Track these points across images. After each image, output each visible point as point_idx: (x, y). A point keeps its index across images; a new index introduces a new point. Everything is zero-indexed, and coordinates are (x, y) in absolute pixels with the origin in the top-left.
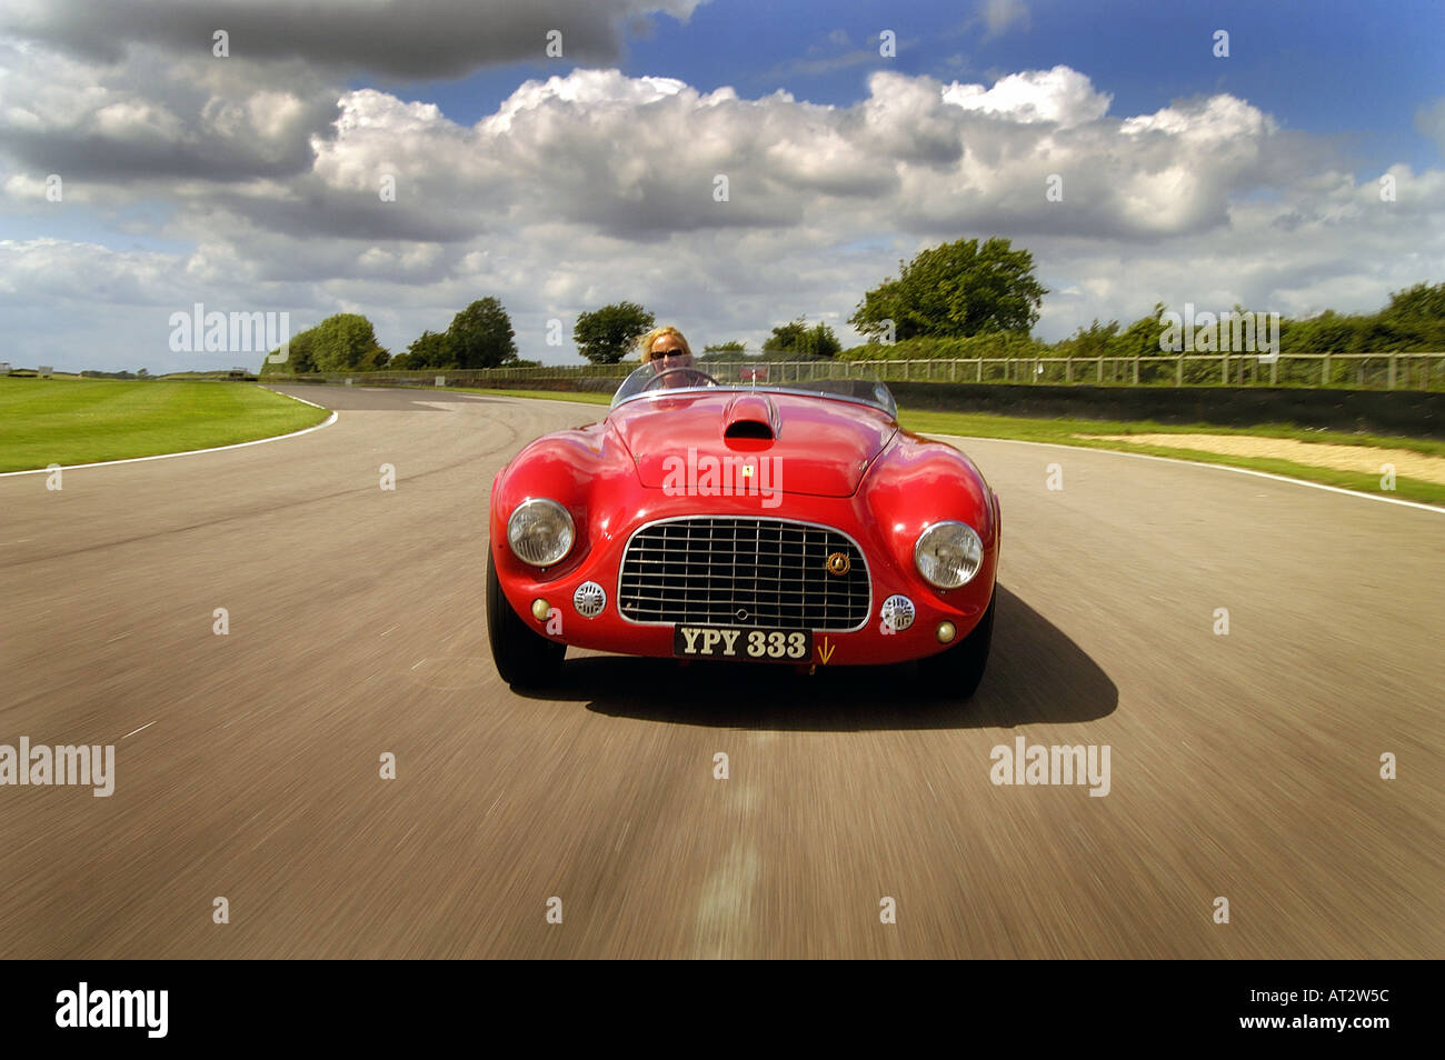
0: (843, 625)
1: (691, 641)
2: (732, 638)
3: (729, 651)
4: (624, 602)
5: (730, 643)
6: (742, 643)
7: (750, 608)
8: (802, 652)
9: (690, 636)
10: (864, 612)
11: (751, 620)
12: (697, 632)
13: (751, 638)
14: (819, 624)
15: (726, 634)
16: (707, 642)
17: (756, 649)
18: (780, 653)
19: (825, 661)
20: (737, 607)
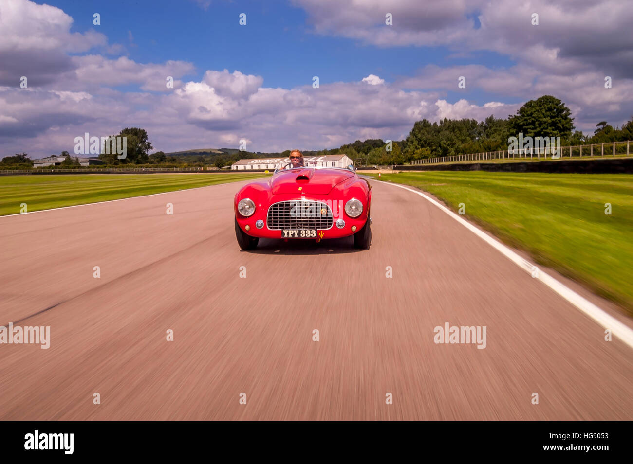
0: (326, 227)
1: (286, 234)
2: (296, 232)
3: (296, 236)
4: (269, 225)
5: (296, 234)
6: (299, 233)
7: (301, 224)
8: (315, 235)
9: (285, 232)
10: (331, 224)
11: (301, 227)
12: (287, 231)
13: (301, 232)
14: (319, 228)
15: (295, 231)
16: (290, 234)
17: (303, 235)
18: (309, 236)
19: (322, 237)
20: (298, 224)
